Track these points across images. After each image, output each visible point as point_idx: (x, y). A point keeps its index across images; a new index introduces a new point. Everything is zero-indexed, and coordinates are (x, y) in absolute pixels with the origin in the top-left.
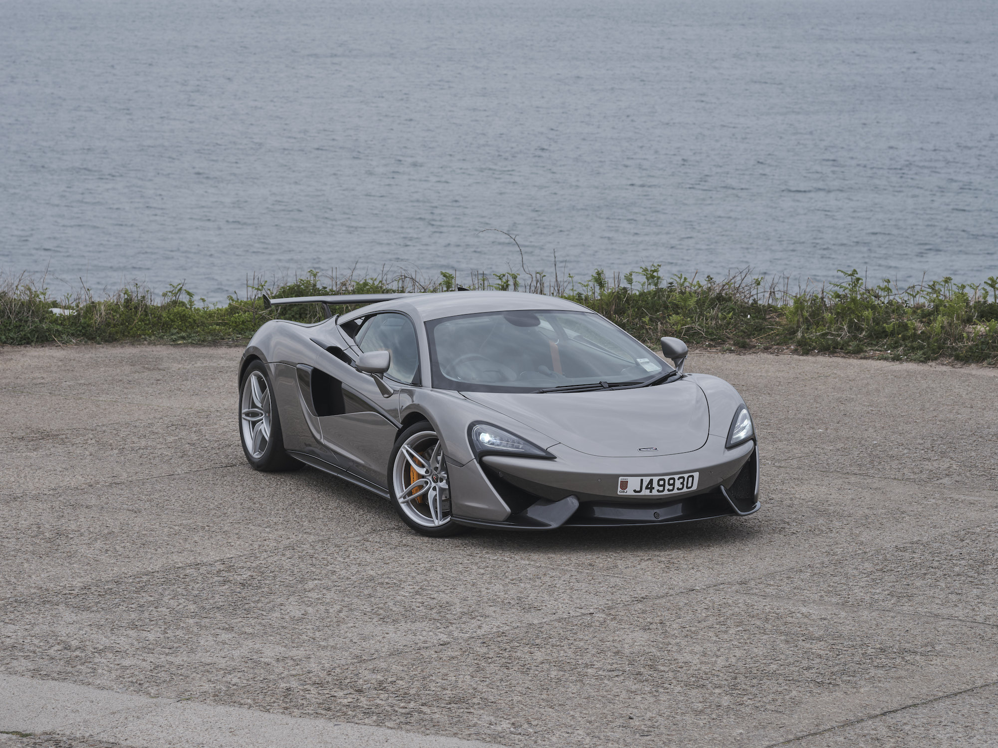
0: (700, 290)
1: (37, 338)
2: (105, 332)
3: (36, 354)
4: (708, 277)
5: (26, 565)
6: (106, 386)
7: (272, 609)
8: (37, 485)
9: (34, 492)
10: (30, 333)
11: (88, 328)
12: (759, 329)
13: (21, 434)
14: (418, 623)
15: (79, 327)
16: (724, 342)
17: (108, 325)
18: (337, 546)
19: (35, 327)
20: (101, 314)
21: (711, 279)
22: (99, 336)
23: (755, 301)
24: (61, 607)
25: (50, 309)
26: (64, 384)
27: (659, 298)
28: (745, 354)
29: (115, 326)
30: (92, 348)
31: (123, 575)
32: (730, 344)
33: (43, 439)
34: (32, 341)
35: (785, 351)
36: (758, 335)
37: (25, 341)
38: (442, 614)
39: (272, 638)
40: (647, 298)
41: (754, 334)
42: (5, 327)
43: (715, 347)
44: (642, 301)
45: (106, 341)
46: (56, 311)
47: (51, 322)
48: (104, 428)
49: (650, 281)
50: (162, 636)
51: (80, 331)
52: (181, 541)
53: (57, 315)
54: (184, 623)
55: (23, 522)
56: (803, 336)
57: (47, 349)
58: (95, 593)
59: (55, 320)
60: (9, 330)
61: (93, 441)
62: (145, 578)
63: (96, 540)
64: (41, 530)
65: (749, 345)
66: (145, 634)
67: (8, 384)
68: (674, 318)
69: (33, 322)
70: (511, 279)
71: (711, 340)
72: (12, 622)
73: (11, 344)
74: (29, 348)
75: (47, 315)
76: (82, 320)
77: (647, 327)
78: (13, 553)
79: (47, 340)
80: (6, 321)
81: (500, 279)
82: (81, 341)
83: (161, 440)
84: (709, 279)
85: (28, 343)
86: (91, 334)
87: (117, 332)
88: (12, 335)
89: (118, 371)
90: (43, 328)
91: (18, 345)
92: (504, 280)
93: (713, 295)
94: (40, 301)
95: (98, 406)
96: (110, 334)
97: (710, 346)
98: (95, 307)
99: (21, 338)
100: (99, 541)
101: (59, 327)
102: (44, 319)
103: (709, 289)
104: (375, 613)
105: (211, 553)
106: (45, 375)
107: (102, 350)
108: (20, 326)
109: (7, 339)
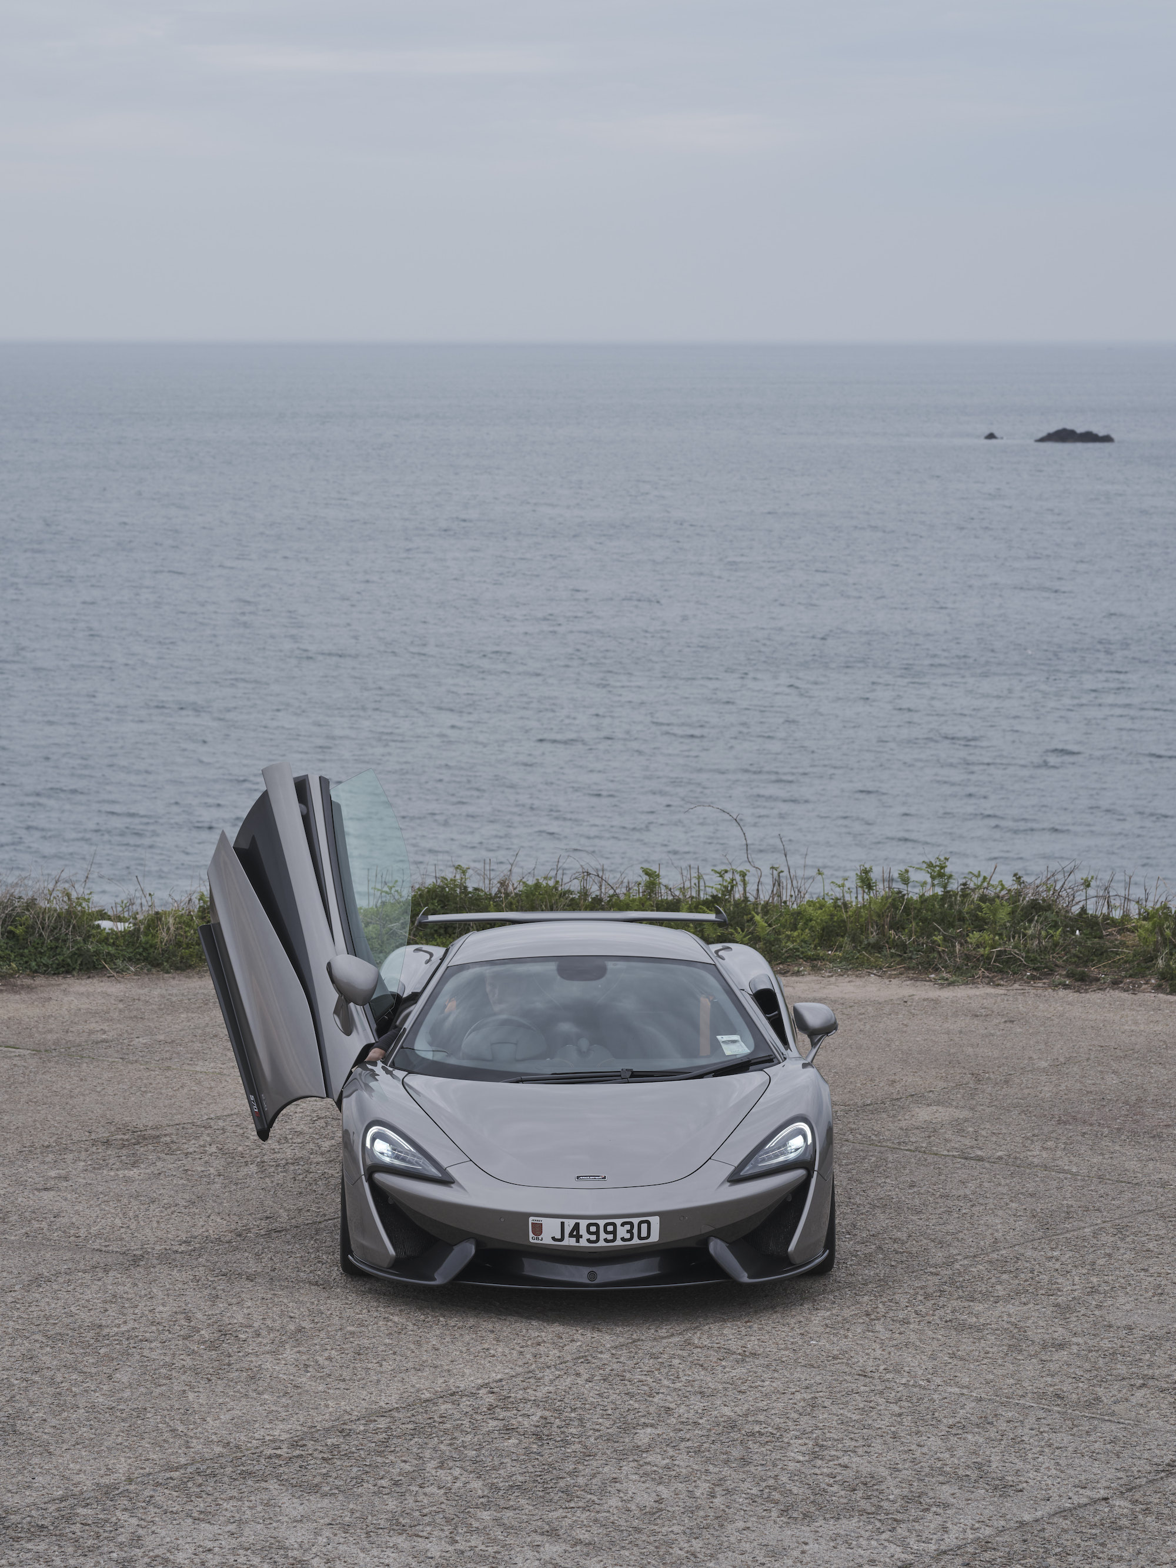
0: (1004, 892)
1: (81, 964)
2: (175, 956)
3: (82, 989)
4: (1015, 875)
5: (191, 1396)
6: (197, 1046)
7: (603, 1491)
8: (159, 1233)
9: (158, 1248)
10: (71, 958)
11: (151, 950)
12: (1100, 953)
13: (103, 1134)
14: (844, 1521)
15: (138, 948)
16: (1051, 972)
17: (179, 944)
18: (653, 1356)
19: (78, 949)
20: (169, 929)
21: (1020, 878)
22: (167, 961)
23: (1084, 910)
24: (273, 1485)
25: (97, 923)
26: (136, 1042)
27: (951, 906)
28: (1086, 991)
29: (188, 946)
30: (158, 979)
31: (347, 1417)
32: (1061, 975)
33: (139, 1143)
34: (74, 969)
35: (1144, 986)
36: (1099, 962)
37: (64, 969)
38: (874, 1500)
39: (627, 1553)
40: (933, 905)
41: (1093, 960)
42: (36, 948)
43: (1040, 979)
44: (927, 910)
45: (177, 969)
46: (106, 925)
47: (100, 942)
48: (221, 1123)
49: (936, 882)
50: (451, 1548)
51: (140, 954)
52: (412, 1347)
53: (107, 931)
54: (477, 1520)
55: (161, 1308)
56: (1168, 965)
57: (95, 980)
58: (316, 1454)
59: (108, 939)
60: (41, 953)
61: (213, 1149)
62: (382, 1423)
63: (283, 1343)
64: (192, 1324)
65: (1089, 976)
66: (422, 1544)
67: (56, 1043)
68: (975, 937)
69: (75, 942)
70: (738, 878)
71: (1035, 969)
72: (205, 1517)
73: (44, 973)
74: (70, 980)
75: (94, 931)
76: (143, 938)
77: (940, 949)
78: (163, 1371)
79: (95, 968)
80: (37, 941)
81: (721, 876)
82: (142, 969)
83: (311, 1146)
84: (1018, 878)
85: (68, 972)
86: (156, 959)
87: (191, 956)
88: (45, 960)
89: (207, 1019)
90: (88, 950)
91: (54, 974)
92: (728, 877)
93: (1024, 902)
94: (83, 912)
95: (199, 1083)
96: (182, 958)
97: (1033, 978)
98: (160, 920)
99: (58, 965)
100: (287, 1346)
101: (110, 948)
102: (89, 937)
103: (1019, 893)
104: (769, 1499)
105: (467, 1371)
106: (105, 1027)
107: (174, 982)
108: (57, 947)
109: (39, 966)
